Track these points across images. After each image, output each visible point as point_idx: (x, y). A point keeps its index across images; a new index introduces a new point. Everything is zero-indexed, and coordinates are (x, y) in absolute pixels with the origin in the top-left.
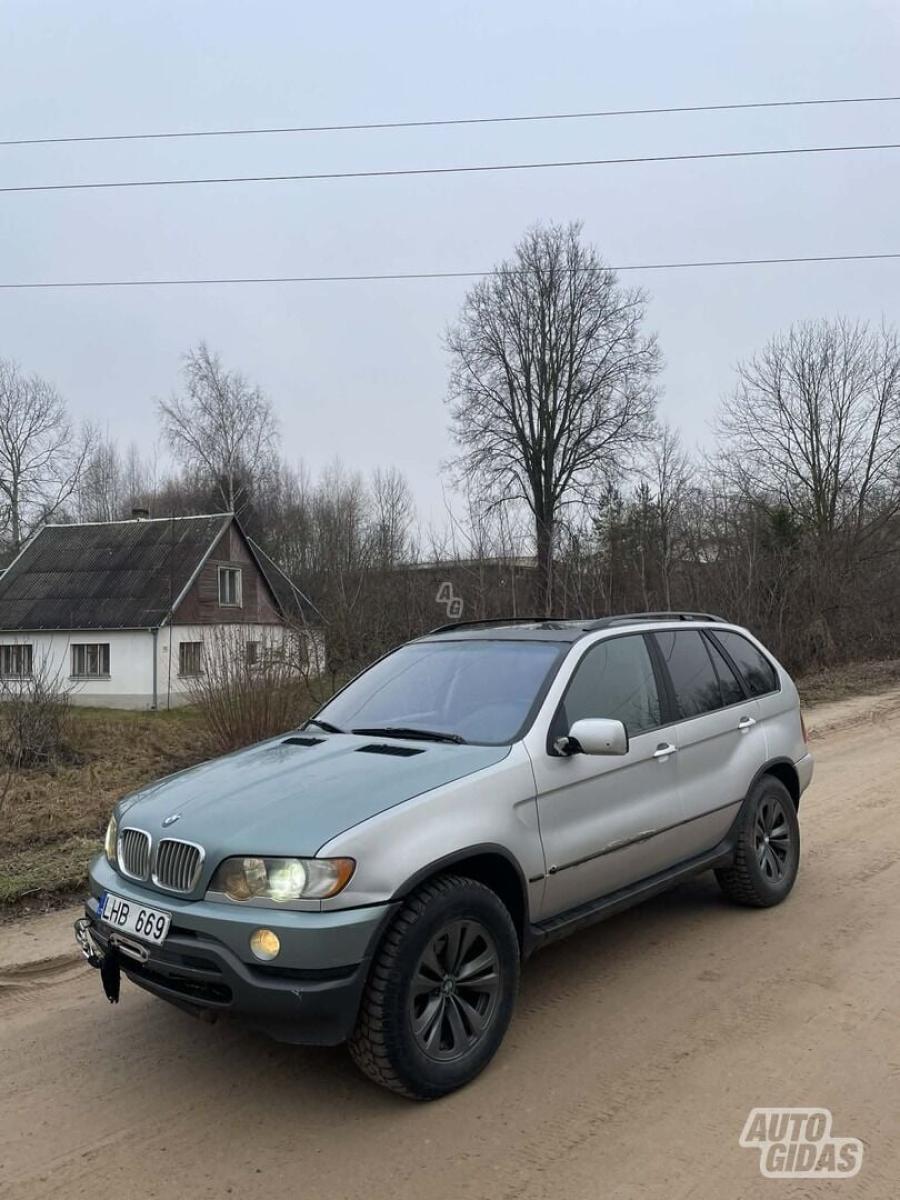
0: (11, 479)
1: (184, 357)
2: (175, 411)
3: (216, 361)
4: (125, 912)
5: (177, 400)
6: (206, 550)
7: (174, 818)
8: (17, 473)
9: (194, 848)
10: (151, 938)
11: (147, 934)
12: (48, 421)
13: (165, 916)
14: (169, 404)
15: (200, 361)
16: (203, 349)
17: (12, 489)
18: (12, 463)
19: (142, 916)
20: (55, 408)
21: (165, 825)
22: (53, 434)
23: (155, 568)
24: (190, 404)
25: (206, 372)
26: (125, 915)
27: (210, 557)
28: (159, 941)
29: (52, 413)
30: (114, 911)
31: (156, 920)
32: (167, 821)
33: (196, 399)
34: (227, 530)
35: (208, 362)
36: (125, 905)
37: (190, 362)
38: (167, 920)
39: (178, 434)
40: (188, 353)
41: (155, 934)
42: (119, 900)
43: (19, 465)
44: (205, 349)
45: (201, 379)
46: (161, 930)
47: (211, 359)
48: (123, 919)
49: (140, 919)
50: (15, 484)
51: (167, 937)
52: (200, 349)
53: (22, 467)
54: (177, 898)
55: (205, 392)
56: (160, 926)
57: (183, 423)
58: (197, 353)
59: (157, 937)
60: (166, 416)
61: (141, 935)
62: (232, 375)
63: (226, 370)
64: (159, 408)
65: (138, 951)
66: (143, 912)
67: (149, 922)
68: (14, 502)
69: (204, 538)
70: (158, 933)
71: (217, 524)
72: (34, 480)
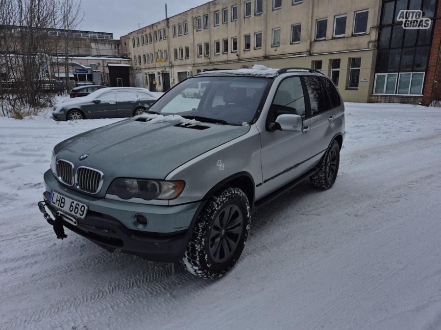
4: (63, 201)
7: (85, 156)
9: (97, 173)
10: (78, 215)
11: (76, 213)
13: (85, 205)
19: (72, 204)
21: (81, 160)
26: (64, 203)
28: (83, 217)
30: (57, 200)
31: (80, 207)
32: (81, 158)
36: (62, 198)
38: (86, 207)
41: (80, 214)
42: (59, 195)
46: (83, 212)
48: (62, 205)
49: (71, 206)
51: (86, 216)
54: (91, 196)
56: (82, 210)
59: (81, 215)
61: (73, 213)
65: (72, 220)
66: (73, 202)
67: (76, 208)
70: (82, 213)
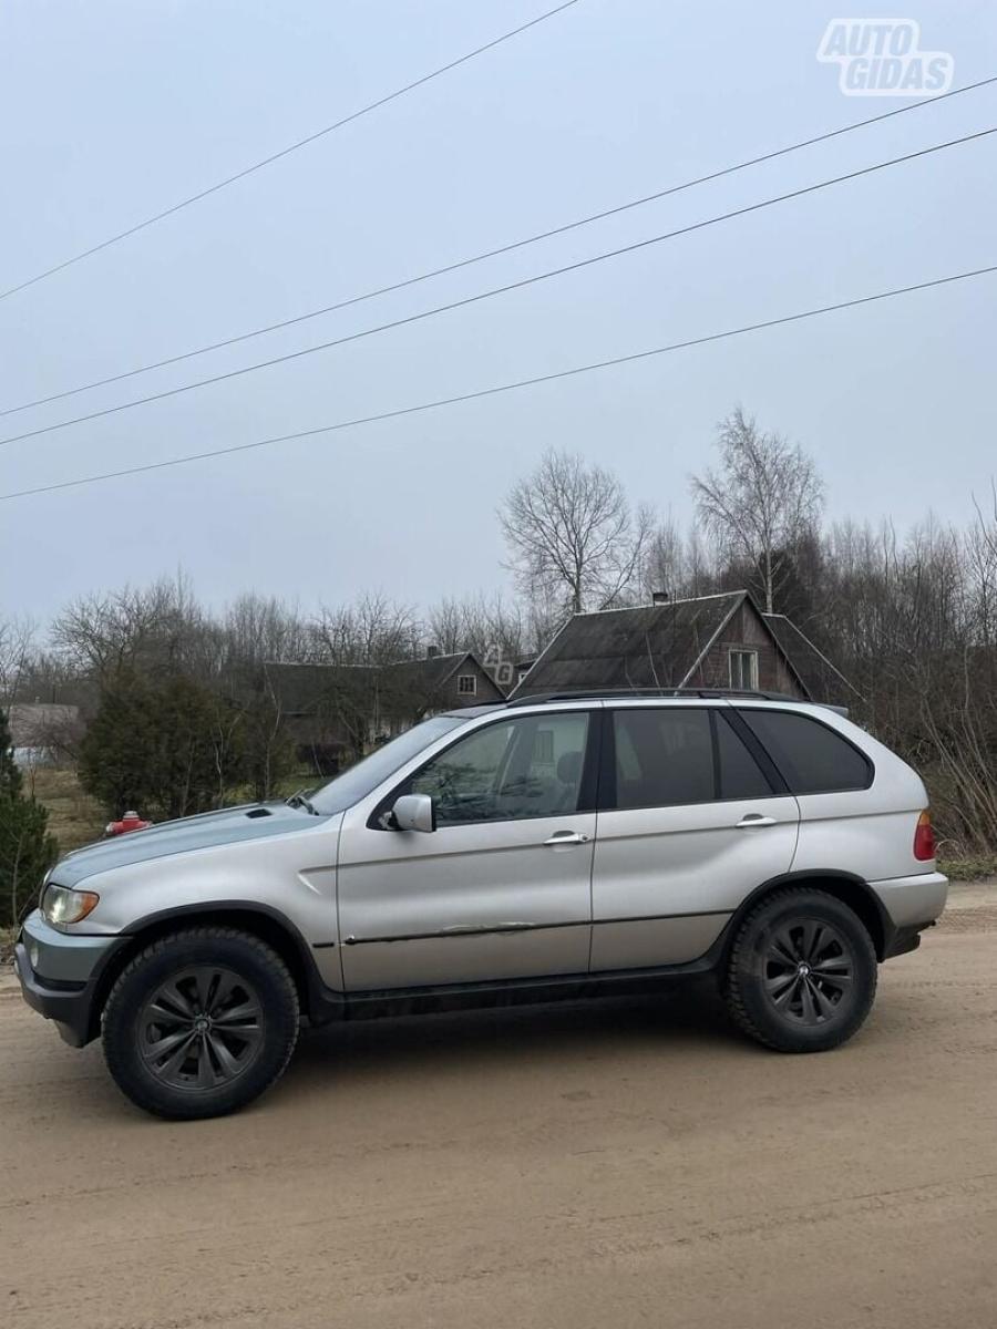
0: (575, 571)
1: (720, 426)
2: (709, 486)
3: (752, 425)
5: (711, 475)
6: (714, 632)
8: (579, 565)
12: (606, 510)
14: (703, 481)
15: (736, 429)
16: (739, 415)
17: (575, 580)
18: (575, 554)
20: (614, 496)
22: (611, 524)
23: (663, 652)
24: (725, 477)
25: (743, 439)
27: (718, 639)
29: (612, 502)
33: (732, 470)
34: (740, 608)
35: (745, 429)
37: (725, 431)
39: (712, 510)
40: (723, 421)
43: (581, 555)
44: (741, 415)
45: (736, 448)
47: (747, 425)
50: (579, 575)
52: (736, 416)
53: (585, 558)
55: (742, 460)
57: (718, 497)
58: (733, 420)
60: (701, 493)
62: (768, 438)
63: (762, 433)
64: (693, 485)
68: (578, 593)
69: (714, 619)
71: (729, 602)
72: (594, 570)
